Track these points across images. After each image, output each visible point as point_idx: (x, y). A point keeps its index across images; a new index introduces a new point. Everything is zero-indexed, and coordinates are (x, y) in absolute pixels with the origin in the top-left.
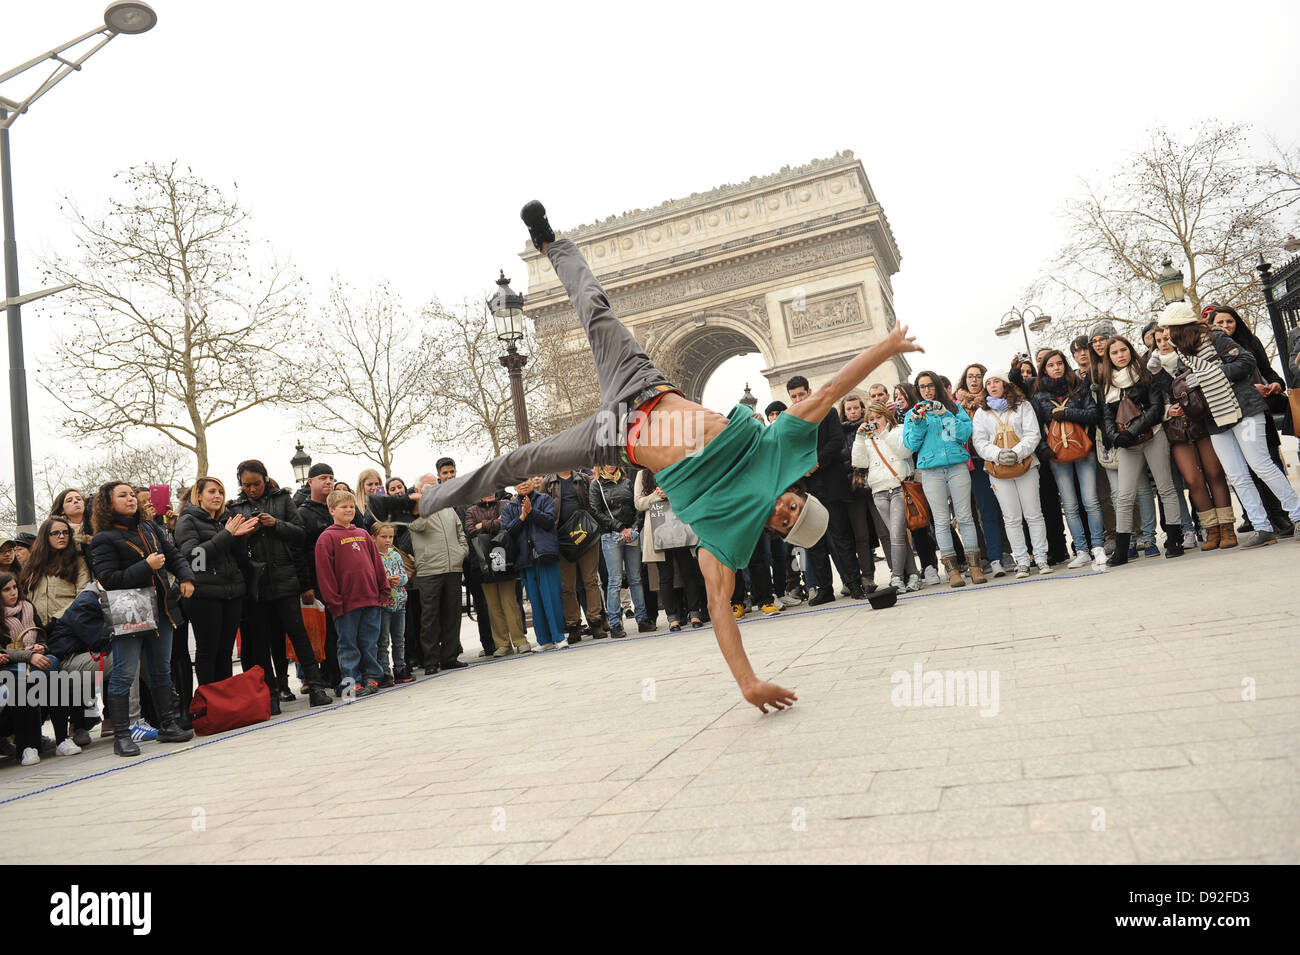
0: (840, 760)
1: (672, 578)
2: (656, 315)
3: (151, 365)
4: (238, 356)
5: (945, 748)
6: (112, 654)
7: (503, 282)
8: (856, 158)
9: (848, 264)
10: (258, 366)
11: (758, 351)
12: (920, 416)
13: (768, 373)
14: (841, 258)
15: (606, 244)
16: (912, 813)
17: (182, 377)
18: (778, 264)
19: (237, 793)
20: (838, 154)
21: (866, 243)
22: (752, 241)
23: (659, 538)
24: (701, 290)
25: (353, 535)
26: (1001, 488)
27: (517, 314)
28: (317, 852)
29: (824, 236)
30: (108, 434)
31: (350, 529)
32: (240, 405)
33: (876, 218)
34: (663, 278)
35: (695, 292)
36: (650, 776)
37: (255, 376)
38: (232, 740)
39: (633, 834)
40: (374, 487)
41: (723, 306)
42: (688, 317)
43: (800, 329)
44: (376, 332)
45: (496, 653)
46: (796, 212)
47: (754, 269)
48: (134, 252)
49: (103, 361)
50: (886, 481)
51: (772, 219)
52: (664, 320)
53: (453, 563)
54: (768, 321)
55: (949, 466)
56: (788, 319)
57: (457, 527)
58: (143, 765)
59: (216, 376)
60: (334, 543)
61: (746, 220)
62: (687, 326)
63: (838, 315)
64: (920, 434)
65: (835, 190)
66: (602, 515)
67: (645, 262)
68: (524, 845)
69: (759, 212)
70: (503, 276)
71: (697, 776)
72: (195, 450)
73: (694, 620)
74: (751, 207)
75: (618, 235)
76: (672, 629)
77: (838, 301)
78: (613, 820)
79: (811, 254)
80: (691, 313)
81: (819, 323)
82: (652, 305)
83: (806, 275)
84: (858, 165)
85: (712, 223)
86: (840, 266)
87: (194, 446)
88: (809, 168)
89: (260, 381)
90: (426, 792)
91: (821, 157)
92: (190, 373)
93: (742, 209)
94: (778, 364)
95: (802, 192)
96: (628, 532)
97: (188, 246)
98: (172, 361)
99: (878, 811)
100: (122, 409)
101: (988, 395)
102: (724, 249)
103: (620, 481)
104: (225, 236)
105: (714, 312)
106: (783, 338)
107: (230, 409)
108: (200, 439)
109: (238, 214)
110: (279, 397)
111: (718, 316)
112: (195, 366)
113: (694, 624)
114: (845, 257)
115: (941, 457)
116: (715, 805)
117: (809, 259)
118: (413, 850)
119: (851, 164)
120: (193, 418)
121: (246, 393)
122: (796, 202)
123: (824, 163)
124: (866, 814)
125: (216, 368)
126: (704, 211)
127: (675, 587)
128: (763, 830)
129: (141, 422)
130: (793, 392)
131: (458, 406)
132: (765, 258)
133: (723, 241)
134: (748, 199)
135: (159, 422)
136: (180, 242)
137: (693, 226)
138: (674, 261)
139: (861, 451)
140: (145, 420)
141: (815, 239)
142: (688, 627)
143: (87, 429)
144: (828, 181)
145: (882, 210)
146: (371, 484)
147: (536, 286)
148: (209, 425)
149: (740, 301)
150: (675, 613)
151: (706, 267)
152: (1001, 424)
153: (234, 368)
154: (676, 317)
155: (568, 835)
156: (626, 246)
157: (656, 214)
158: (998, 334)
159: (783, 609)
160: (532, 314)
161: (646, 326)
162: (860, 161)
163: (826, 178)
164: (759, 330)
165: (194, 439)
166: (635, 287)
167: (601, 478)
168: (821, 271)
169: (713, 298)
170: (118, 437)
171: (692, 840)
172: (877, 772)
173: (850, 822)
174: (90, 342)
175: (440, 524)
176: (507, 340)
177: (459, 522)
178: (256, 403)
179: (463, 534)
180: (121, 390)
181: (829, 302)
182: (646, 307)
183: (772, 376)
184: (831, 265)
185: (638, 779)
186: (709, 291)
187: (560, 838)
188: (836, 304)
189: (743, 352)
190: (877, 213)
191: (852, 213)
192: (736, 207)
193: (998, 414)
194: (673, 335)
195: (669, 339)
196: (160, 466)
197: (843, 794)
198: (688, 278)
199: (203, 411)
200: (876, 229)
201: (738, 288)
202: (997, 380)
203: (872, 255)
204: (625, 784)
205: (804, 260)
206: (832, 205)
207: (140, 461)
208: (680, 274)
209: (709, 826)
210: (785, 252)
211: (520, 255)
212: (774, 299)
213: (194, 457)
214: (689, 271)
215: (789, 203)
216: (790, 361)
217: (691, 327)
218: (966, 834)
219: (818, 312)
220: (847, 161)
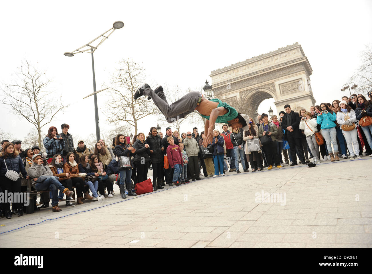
0: (306, 209)
1: (253, 158)
2: (245, 89)
3: (124, 106)
4: (144, 103)
5: (336, 207)
6: (120, 174)
7: (207, 83)
8: (299, 44)
9: (297, 73)
10: (148, 106)
11: (272, 97)
12: (321, 114)
13: (275, 103)
14: (295, 71)
15: (232, 71)
16: (329, 225)
17: (131, 109)
18: (278, 74)
19: (150, 209)
20: (294, 44)
21: (302, 67)
22: (270, 68)
23: (249, 149)
24: (257, 82)
25: (175, 147)
26: (345, 134)
27: (210, 91)
28: (171, 225)
29: (290, 66)
30: (116, 123)
31: (174, 145)
32: (144, 115)
33: (305, 60)
34: (247, 79)
35: (255, 82)
36: (253, 211)
37: (147, 108)
38: (146, 196)
39: (251, 226)
40: (177, 135)
41: (263, 86)
42: (253, 89)
43: (284, 92)
44: (175, 96)
45: (208, 176)
46: (282, 60)
47: (272, 75)
48: (120, 80)
49: (114, 106)
50: (310, 133)
51: (276, 62)
52: (247, 90)
53: (195, 153)
54: (275, 89)
55: (330, 128)
56: (281, 89)
57: (197, 145)
58: (128, 201)
59: (139, 108)
60: (171, 149)
61: (269, 63)
62: (253, 91)
63: (295, 87)
64: (321, 119)
65: (294, 53)
66: (233, 142)
67: (242, 75)
68: (222, 227)
69: (272, 60)
70: (207, 81)
71: (266, 212)
72: (135, 126)
73: (259, 169)
74: (270, 59)
75: (235, 69)
76: (253, 171)
77: (295, 83)
78: (245, 222)
79: (287, 71)
80: (254, 88)
81: (289, 89)
82: (243, 87)
83: (286, 76)
84: (300, 46)
85: (260, 64)
86: (295, 74)
87: (134, 125)
88: (286, 48)
89: (149, 109)
90: (195, 212)
91: (289, 45)
92: (133, 108)
93: (267, 60)
94: (278, 101)
95: (284, 55)
96: (241, 146)
97: (132, 78)
98: (129, 105)
99: (319, 224)
100: (118, 117)
101: (341, 108)
102: (263, 71)
103: (238, 133)
104: (140, 75)
105: (260, 88)
106: (280, 94)
107: (142, 116)
108: (136, 123)
109: (143, 70)
110: (153, 113)
111: (262, 88)
112: (134, 106)
113: (259, 170)
114: (297, 71)
115: (327, 126)
116: (272, 220)
117: (286, 72)
118: (194, 226)
119: (298, 46)
120: (134, 118)
121: (146, 112)
122: (283, 57)
123: (290, 46)
124: (316, 225)
125: (139, 107)
126: (257, 61)
127: (253, 161)
128: (287, 228)
129: (122, 120)
130: (286, 109)
131: (195, 114)
132: (274, 73)
133: (262, 69)
134: (269, 57)
135: (126, 119)
136: (130, 77)
137: (263, 63)
138: (249, 75)
139: (302, 125)
140: (124, 119)
141: (288, 67)
142: (257, 171)
143: (111, 122)
144: (292, 51)
145: (307, 58)
146: (176, 134)
147: (214, 83)
148: (137, 120)
149: (267, 84)
150: (254, 167)
151: (258, 76)
152: (346, 116)
153: (143, 106)
154: (250, 89)
155: (233, 226)
156: (237, 71)
157: (245, 62)
158: (342, 91)
159: (283, 167)
160: (213, 90)
161: (242, 92)
162: (300, 45)
163: (291, 50)
164: (273, 92)
165: (134, 123)
166: (239, 82)
167: (233, 132)
168: (290, 75)
169: (260, 84)
170: (118, 123)
171: (267, 229)
172: (317, 213)
173: (311, 227)
174: (111, 101)
175: (192, 144)
176: (208, 97)
177: (197, 143)
178: (148, 114)
179: (198, 146)
180: (118, 112)
181: (292, 84)
182: (242, 87)
183: (277, 104)
184: (293, 73)
185: (250, 212)
186: (259, 82)
187: (232, 226)
188: (294, 84)
189: (268, 98)
190: (305, 59)
191: (298, 59)
192: (266, 60)
193: (345, 113)
194: (249, 94)
195: (248, 95)
196: (126, 130)
197: (308, 219)
198: (253, 79)
199: (136, 117)
200: (305, 63)
201: (267, 81)
202: (343, 104)
203: (304, 70)
204: (246, 213)
205: (285, 73)
206: (293, 57)
207: (122, 129)
208: (251, 78)
209: (271, 225)
210: (280, 71)
211: (210, 75)
212: (277, 83)
213: (134, 128)
214: (253, 77)
215: (281, 58)
216: (282, 100)
217: (254, 92)
218: (346, 232)
219: (289, 86)
220: (296, 45)
